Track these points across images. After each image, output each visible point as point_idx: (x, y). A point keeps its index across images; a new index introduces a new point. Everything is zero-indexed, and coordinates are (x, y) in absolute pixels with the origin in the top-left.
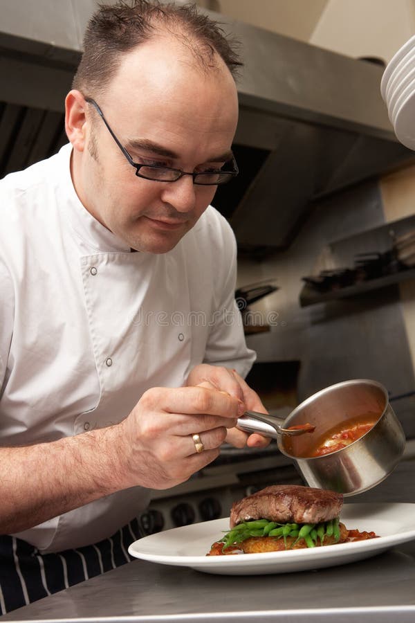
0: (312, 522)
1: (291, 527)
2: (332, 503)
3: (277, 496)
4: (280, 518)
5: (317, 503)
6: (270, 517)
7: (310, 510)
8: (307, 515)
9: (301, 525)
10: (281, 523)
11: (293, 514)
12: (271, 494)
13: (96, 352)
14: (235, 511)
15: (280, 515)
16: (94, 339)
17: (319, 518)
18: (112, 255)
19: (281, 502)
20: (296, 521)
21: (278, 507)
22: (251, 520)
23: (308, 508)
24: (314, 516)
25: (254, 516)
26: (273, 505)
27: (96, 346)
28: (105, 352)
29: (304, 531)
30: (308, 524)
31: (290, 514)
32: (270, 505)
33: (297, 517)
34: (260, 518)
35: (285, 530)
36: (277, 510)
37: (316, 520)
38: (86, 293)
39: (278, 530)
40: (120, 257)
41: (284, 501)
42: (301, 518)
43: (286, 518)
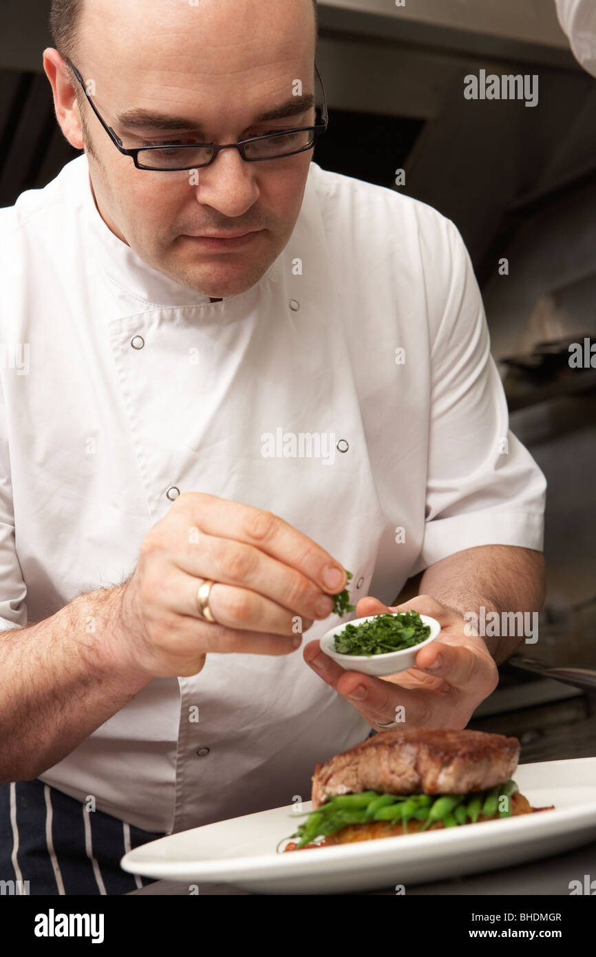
0: (455, 791)
1: (416, 801)
2: (492, 756)
3: (391, 746)
4: (399, 787)
5: (463, 756)
6: (381, 786)
7: (451, 769)
8: (445, 779)
9: (435, 796)
10: (401, 795)
11: (422, 777)
12: (382, 743)
13: (145, 477)
14: (320, 779)
15: (397, 781)
16: (140, 455)
17: (468, 784)
18: (170, 311)
19: (399, 757)
20: (426, 791)
21: (393, 765)
22: (350, 793)
23: (445, 764)
24: (459, 779)
25: (354, 786)
26: (385, 764)
27: (143, 468)
28: (163, 475)
29: (439, 808)
30: (450, 795)
31: (416, 779)
32: (380, 764)
33: (428, 782)
34: (365, 790)
35: (406, 808)
36: (393, 772)
37: (463, 787)
38: (123, 381)
39: (395, 808)
40: (183, 314)
41: (404, 755)
42: (434, 784)
43: (408, 785)
